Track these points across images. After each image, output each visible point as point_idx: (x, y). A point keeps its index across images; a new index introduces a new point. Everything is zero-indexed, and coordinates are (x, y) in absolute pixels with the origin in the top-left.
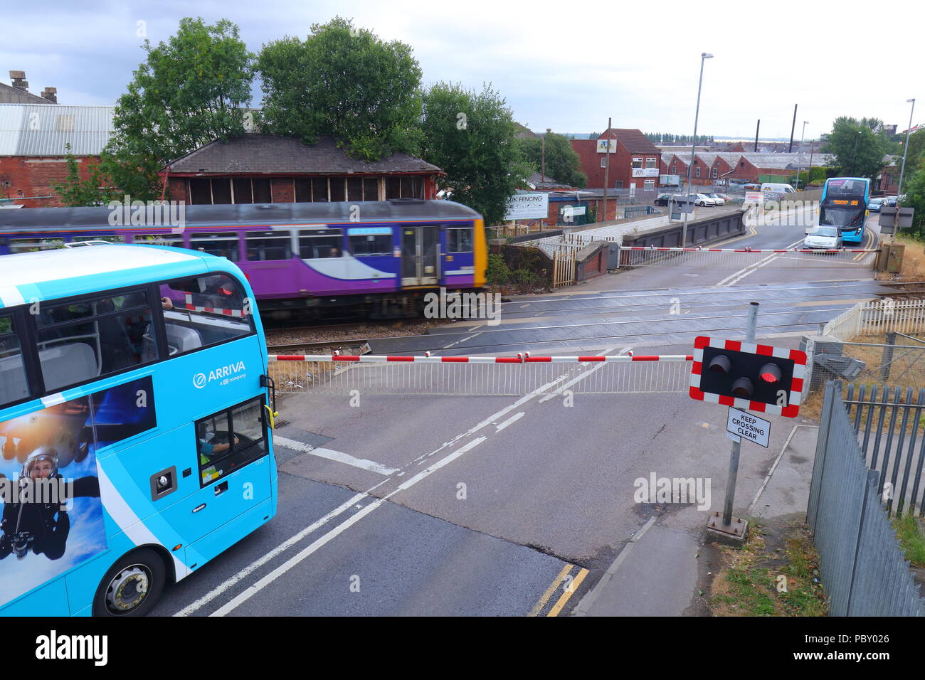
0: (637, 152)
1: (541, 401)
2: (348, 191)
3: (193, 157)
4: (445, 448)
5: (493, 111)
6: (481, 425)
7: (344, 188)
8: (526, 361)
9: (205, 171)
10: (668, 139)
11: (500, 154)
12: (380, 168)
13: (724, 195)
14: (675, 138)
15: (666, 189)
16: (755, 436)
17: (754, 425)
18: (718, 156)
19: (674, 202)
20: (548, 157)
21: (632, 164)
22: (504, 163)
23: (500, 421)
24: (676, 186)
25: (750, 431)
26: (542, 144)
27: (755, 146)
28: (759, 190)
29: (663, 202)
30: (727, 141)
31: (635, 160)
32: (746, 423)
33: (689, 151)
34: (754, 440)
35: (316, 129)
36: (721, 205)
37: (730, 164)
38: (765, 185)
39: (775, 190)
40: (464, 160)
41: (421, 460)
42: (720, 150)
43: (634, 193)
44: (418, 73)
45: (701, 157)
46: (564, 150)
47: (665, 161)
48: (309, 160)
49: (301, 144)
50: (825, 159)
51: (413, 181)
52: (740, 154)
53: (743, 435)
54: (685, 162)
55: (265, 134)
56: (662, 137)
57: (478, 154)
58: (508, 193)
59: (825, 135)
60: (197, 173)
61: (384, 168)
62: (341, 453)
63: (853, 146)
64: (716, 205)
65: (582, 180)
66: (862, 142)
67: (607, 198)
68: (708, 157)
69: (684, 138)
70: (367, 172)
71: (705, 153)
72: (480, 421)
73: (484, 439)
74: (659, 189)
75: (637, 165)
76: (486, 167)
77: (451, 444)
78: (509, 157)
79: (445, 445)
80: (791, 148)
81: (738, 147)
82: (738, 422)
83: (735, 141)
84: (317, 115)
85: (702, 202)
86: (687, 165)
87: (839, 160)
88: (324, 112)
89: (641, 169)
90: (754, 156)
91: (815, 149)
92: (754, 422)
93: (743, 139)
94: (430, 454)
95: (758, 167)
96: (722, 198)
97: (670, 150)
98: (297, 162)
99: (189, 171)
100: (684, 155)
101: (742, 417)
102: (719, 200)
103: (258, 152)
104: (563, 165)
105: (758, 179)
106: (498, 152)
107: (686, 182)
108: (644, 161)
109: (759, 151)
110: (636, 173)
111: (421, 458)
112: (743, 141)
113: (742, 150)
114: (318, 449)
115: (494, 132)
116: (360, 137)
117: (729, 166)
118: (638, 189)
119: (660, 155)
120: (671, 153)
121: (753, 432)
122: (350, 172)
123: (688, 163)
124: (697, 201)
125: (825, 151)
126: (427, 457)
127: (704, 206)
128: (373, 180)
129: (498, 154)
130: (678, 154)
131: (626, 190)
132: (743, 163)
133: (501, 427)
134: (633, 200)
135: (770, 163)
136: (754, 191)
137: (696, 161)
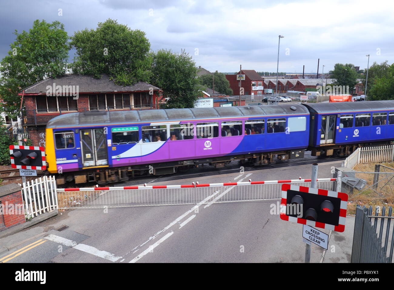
0: (254, 79)
1: (205, 207)
2: (116, 100)
3: (37, 86)
4: (150, 241)
5: (186, 62)
6: (172, 224)
7: (113, 99)
8: (196, 187)
9: (43, 92)
10: (267, 74)
11: (190, 82)
12: (130, 89)
13: (292, 97)
14: (270, 73)
15: (266, 95)
16: (319, 242)
17: (318, 236)
18: (288, 81)
19: (270, 101)
20: (216, 82)
21: (252, 85)
22: (192, 85)
23: (182, 221)
24: (271, 94)
25: (316, 239)
26: (213, 77)
27: (303, 76)
28: (306, 95)
29: (265, 101)
30: (291, 75)
31: (253, 83)
32: (313, 234)
33: (276, 79)
34: (319, 244)
35: (100, 71)
36: (290, 101)
37: (293, 84)
38: (308, 92)
39: (312, 94)
40: (173, 85)
41: (135, 250)
42: (288, 78)
43: (253, 97)
44: (149, 45)
45: (281, 81)
46: (223, 79)
47: (266, 83)
48: (96, 86)
49: (92, 79)
50: (332, 81)
51: (147, 95)
52: (297, 80)
53: (312, 241)
54: (274, 83)
55: (75, 74)
56: (264, 74)
57: (180, 82)
58: (194, 99)
59: (331, 71)
60: (39, 93)
61: (132, 89)
62: (91, 247)
63: (344, 76)
64: (288, 101)
65: (231, 92)
66: (347, 73)
67: (241, 100)
68: (284, 81)
69: (274, 73)
70: (124, 91)
71: (282, 79)
72: (172, 221)
73: (172, 233)
74: (264, 95)
75: (254, 85)
76: (183, 88)
77: (154, 237)
78: (194, 83)
79: (150, 238)
80: (317, 77)
81: (296, 77)
82: (309, 233)
83: (294, 74)
84: (101, 64)
85: (282, 100)
86: (275, 85)
87: (338, 81)
89: (256, 87)
90: (303, 80)
91: (328, 77)
92: (318, 234)
93: (298, 73)
94: (141, 246)
95: (305, 85)
96: (290, 98)
97: (268, 78)
98: (89, 87)
99: (34, 92)
100: (274, 80)
101: (311, 230)
102: (289, 99)
103: (70, 82)
104: (222, 86)
105: (305, 90)
106: (189, 80)
107: (275, 92)
108: (257, 83)
109: (304, 78)
110: (254, 88)
111: (136, 248)
112: (298, 74)
113: (298, 78)
114: (80, 245)
115: (187, 71)
116: (121, 75)
117: (292, 85)
118: (255, 95)
119: (264, 80)
120: (268, 80)
121: (318, 240)
122: (116, 91)
123: (275, 84)
124: (280, 100)
125: (332, 77)
126: (139, 247)
127: (283, 102)
128: (127, 95)
129: (189, 82)
130: (271, 80)
131: (250, 96)
132: (298, 83)
133: (182, 225)
134: (253, 100)
135: (309, 83)
136: (303, 95)
137: (279, 83)
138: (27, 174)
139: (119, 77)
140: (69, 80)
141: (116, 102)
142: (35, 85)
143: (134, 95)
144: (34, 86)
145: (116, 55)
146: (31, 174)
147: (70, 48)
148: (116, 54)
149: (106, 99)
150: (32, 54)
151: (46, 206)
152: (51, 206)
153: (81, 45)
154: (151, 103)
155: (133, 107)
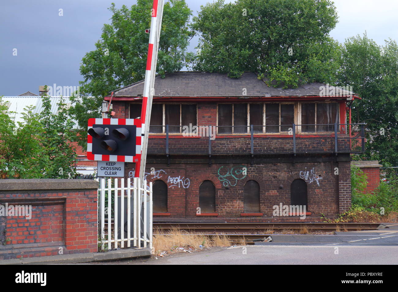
2: (266, 116)
3: (134, 87)
7: (262, 113)
12: (296, 93)
48: (232, 88)
49: (227, 78)
51: (328, 108)
55: (198, 72)
60: (136, 97)
61: (299, 93)
88: (248, 49)
98: (220, 90)
99: (129, 96)
103: (188, 83)
122: (268, 96)
128: (290, 105)
138: (109, 173)
139: (274, 72)
140: (186, 80)
141: (266, 120)
142: (131, 87)
143: (302, 107)
144: (129, 88)
145: (272, 34)
146: (116, 173)
147: (192, 34)
148: (272, 31)
149: (248, 112)
150: (132, 39)
151: (132, 236)
152: (140, 239)
153: (211, 25)
154: (336, 122)
155: (300, 128)
